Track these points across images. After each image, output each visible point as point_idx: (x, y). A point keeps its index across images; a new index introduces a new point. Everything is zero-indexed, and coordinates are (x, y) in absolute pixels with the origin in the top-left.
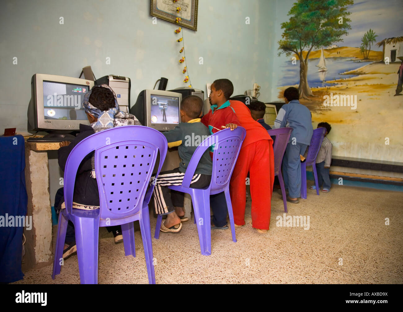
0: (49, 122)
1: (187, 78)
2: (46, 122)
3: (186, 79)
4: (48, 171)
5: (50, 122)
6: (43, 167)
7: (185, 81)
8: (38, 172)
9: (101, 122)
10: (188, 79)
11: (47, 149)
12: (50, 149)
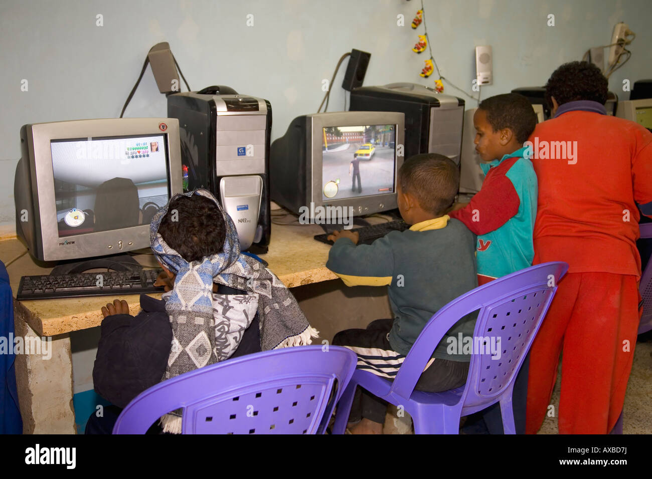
0: (69, 243)
1: (423, 42)
2: (63, 244)
3: (420, 44)
4: (70, 362)
5: (73, 243)
6: (59, 357)
7: (417, 51)
8: (45, 368)
9: (180, 296)
10: (425, 44)
11: (68, 330)
12: (75, 329)
